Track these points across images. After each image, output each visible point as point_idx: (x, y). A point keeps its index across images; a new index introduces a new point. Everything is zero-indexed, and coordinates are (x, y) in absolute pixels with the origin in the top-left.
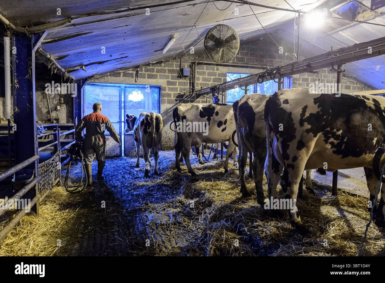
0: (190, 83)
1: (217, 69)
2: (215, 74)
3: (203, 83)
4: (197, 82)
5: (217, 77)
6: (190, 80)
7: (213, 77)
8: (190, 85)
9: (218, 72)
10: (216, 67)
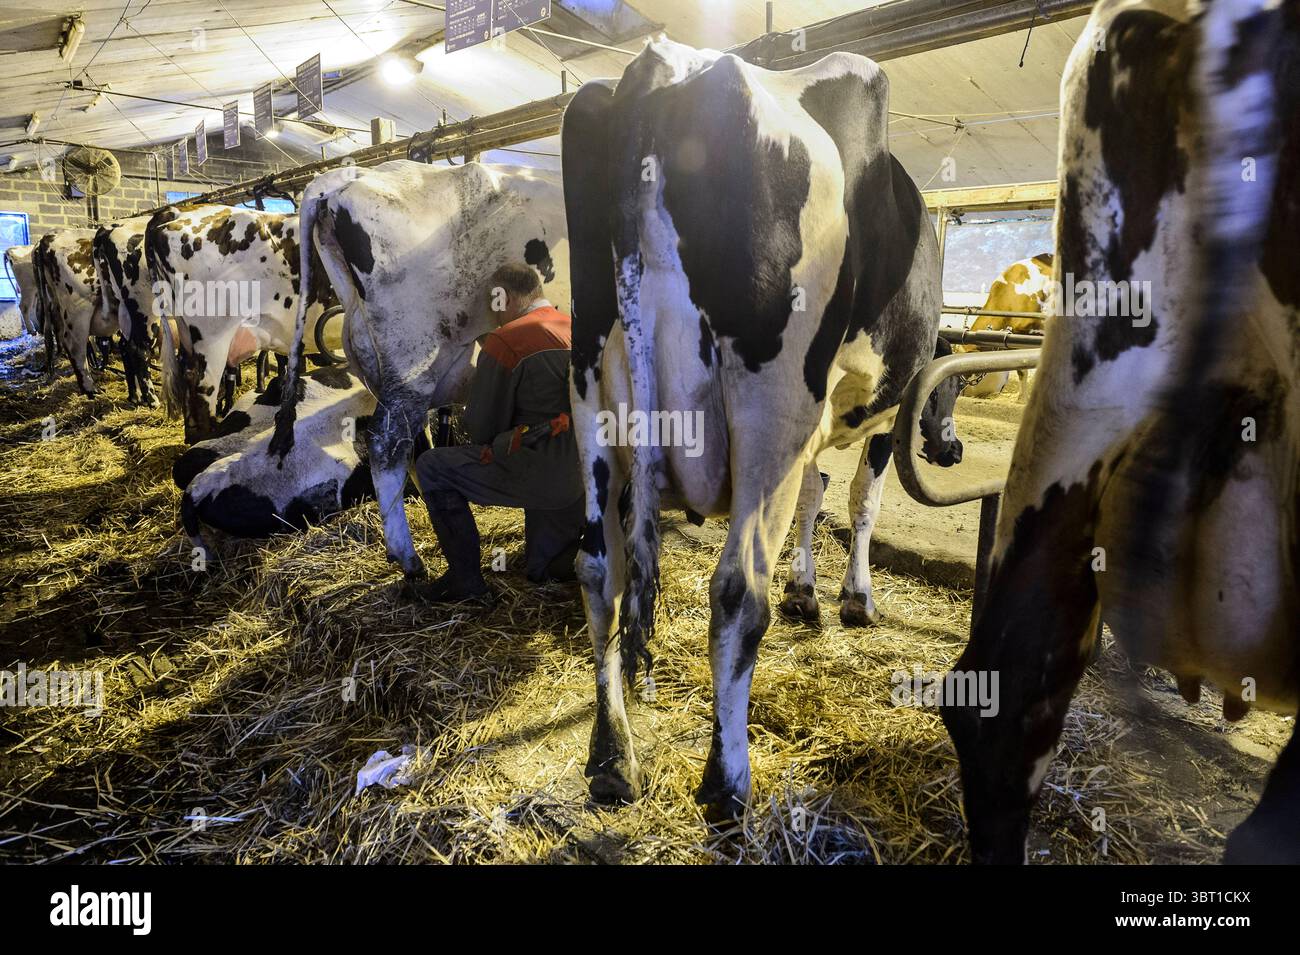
0: (89, 209)
1: (146, 186)
2: (141, 195)
3: (117, 211)
4: (103, 207)
5: (146, 199)
6: (89, 204)
7: (136, 200)
8: (90, 214)
9: (146, 190)
10: (141, 182)
